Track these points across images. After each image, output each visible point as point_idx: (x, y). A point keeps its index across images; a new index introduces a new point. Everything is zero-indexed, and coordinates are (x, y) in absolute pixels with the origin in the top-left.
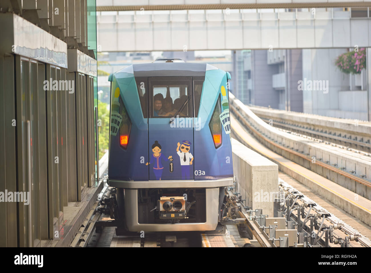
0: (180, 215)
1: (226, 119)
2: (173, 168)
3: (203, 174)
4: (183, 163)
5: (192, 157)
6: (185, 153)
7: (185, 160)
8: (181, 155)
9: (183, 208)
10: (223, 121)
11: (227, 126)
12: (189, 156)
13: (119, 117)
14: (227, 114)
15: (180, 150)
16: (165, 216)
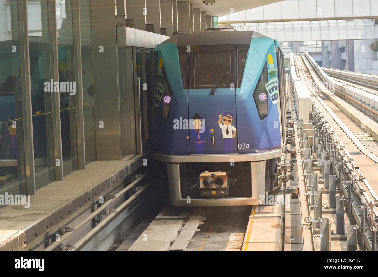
0: (222, 192)
1: (273, 88)
2: (215, 141)
3: (248, 147)
4: (225, 136)
5: (235, 129)
6: (227, 126)
7: (227, 132)
8: (223, 127)
9: (225, 185)
10: (270, 90)
11: (274, 95)
12: (232, 128)
13: (161, 88)
14: (274, 83)
15: (221, 122)
16: (205, 193)
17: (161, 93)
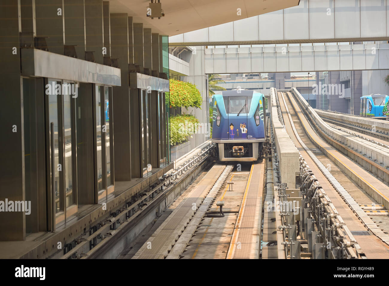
0: (242, 154)
2: (238, 134)
3: (252, 137)
4: (243, 132)
5: (246, 130)
7: (244, 131)
8: (242, 129)
9: (243, 151)
10: (260, 115)
12: (245, 129)
13: (216, 113)
14: (262, 112)
15: (241, 127)
16: (235, 154)
17: (216, 116)
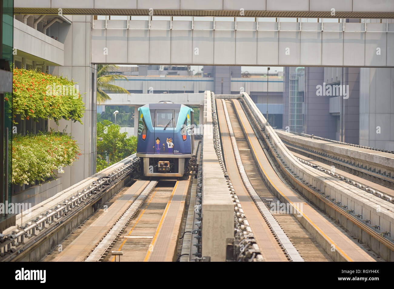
0: (167, 169)
2: (165, 149)
3: (178, 152)
4: (169, 147)
6: (170, 143)
7: (170, 146)
8: (168, 143)
9: (169, 166)
12: (172, 144)
13: (142, 126)
15: (168, 141)
16: (160, 169)
17: (142, 129)
